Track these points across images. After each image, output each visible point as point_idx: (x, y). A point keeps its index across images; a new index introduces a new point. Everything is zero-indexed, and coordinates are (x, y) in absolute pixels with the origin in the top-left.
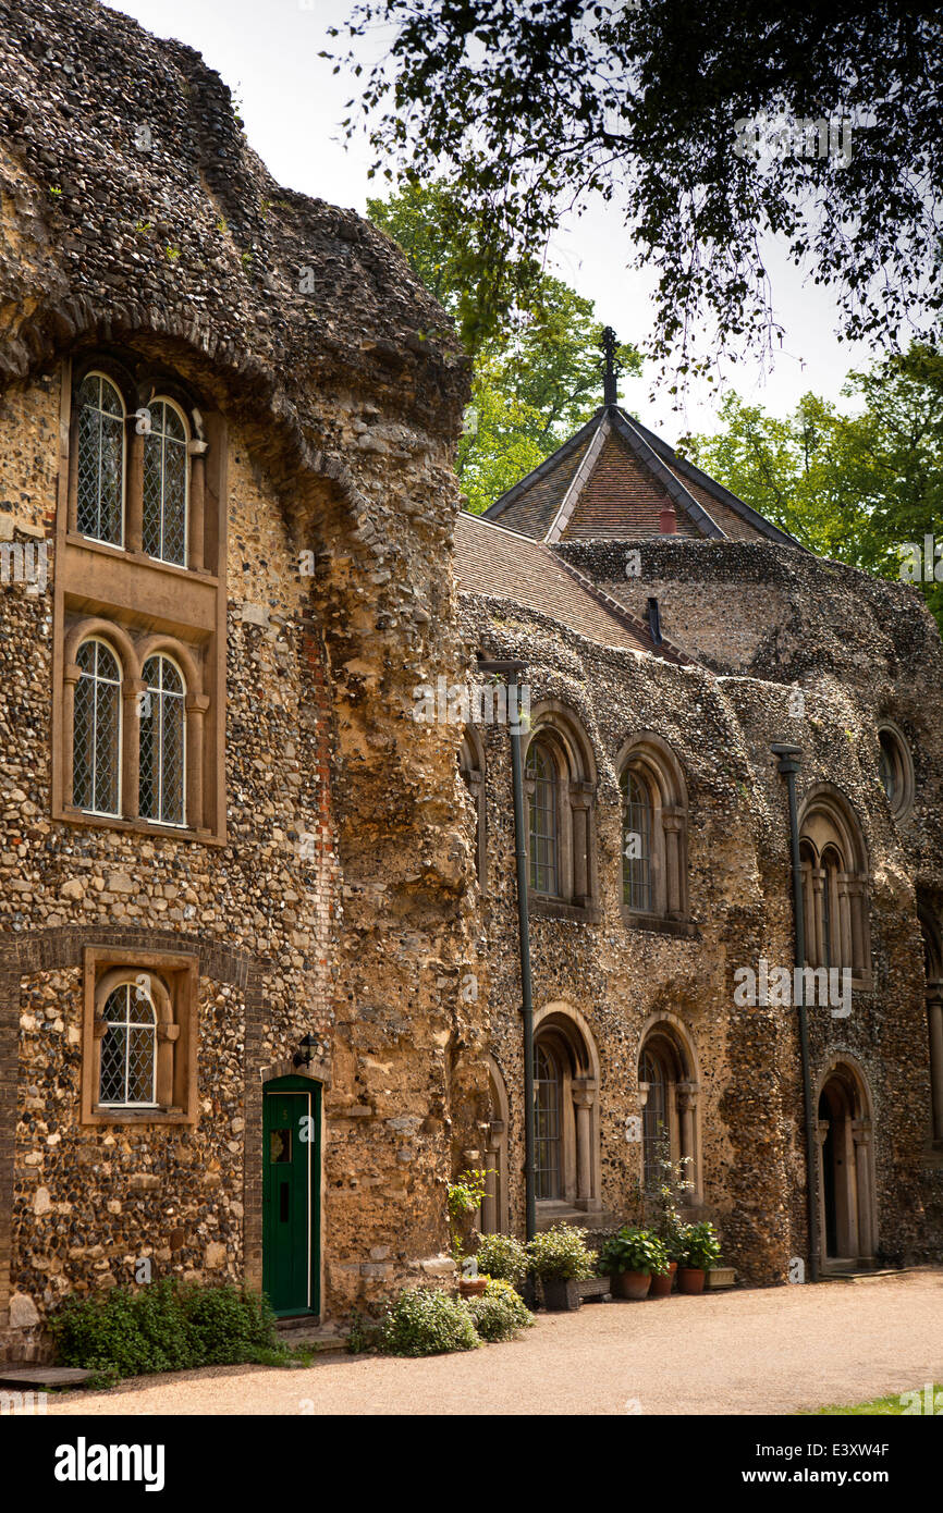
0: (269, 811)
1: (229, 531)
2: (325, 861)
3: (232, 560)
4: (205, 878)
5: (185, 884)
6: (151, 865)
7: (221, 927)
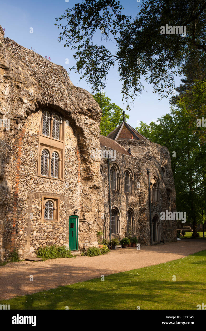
0: (71, 176)
1: (65, 135)
2: (79, 183)
3: (65, 139)
4: (61, 186)
5: (58, 186)
6: (52, 183)
7: (63, 193)
